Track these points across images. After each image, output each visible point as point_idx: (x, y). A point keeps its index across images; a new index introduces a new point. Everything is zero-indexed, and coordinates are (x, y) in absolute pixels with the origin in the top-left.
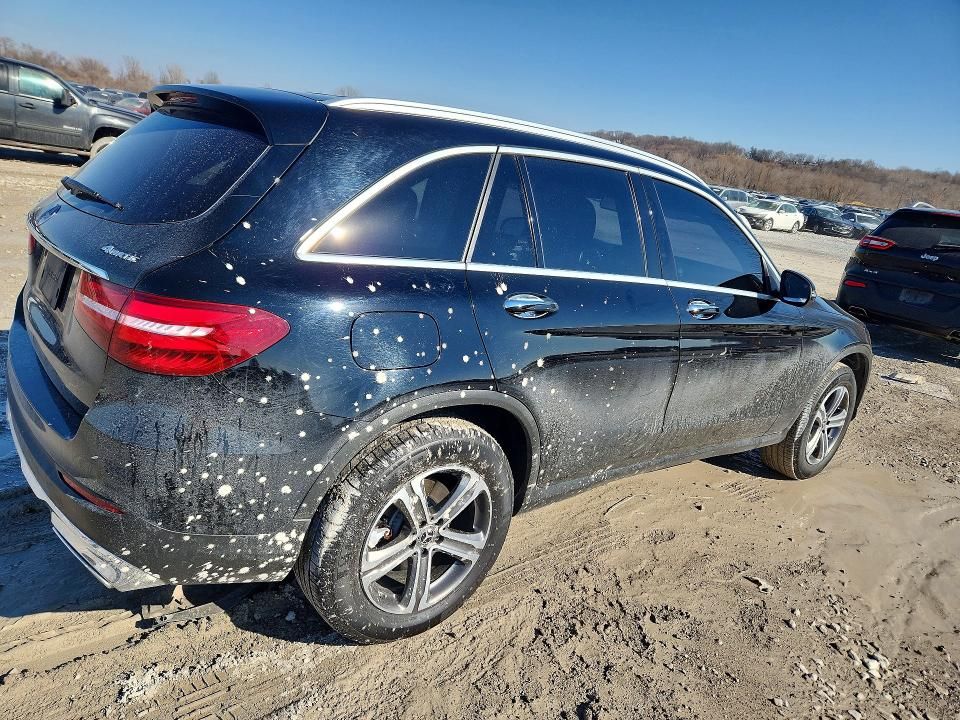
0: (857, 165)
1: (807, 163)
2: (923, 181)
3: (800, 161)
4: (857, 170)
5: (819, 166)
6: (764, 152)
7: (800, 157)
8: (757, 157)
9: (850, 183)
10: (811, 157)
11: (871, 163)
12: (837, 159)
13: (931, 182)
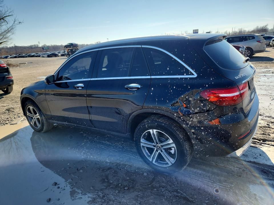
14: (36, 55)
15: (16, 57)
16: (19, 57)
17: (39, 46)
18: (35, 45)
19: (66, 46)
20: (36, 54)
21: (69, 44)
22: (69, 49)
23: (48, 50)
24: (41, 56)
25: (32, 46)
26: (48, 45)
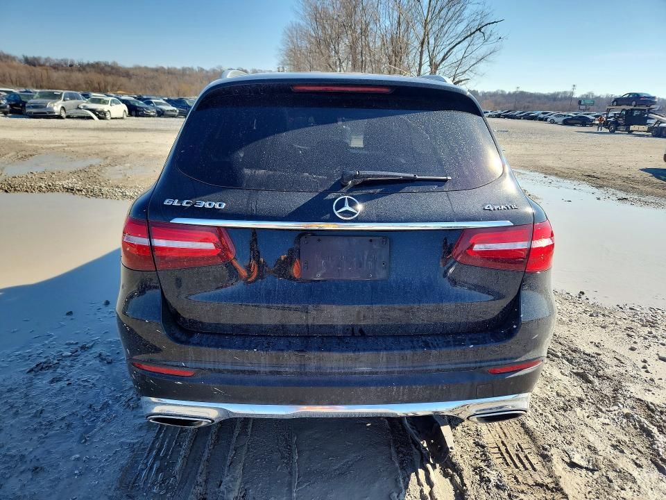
0: (106, 65)
1: (71, 66)
2: (152, 74)
3: (66, 64)
4: (109, 69)
5: (83, 68)
6: (35, 59)
7: (65, 61)
8: (32, 63)
9: (110, 79)
10: (72, 61)
11: (114, 63)
12: (92, 61)
13: (156, 74)
14: (542, 116)
15: (498, 116)
16: (506, 117)
17: (575, 96)
18: (565, 92)
19: (619, 101)
20: (543, 113)
21: (630, 94)
22: (624, 110)
23: (591, 107)
24: (549, 120)
25: (558, 94)
26: (598, 95)
